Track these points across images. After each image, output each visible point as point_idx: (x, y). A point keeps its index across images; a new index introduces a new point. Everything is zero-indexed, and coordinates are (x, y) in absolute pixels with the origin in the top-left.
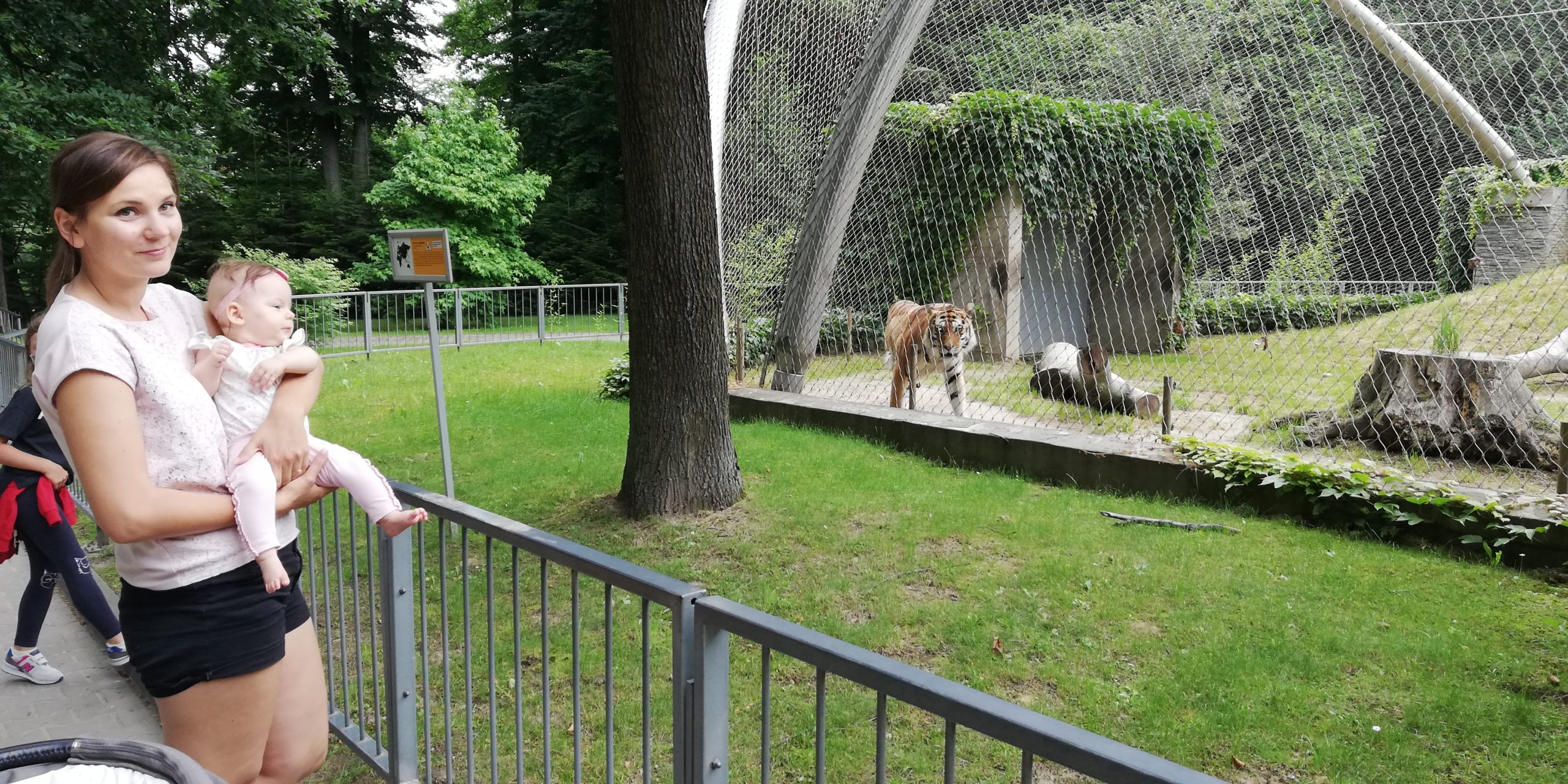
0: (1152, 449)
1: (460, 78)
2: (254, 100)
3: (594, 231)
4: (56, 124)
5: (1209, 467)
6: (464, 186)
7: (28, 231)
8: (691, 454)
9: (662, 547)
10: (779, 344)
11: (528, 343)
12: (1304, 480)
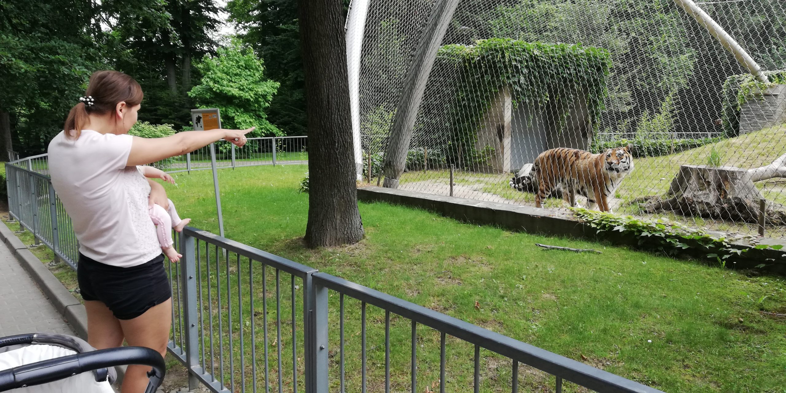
0: (563, 214)
1: (236, 33)
2: (134, 45)
3: (302, 110)
4: (34, 58)
5: (590, 222)
6: (237, 88)
7: (22, 112)
8: (338, 217)
9: (323, 261)
10: (386, 165)
11: (268, 166)
12: (634, 228)
